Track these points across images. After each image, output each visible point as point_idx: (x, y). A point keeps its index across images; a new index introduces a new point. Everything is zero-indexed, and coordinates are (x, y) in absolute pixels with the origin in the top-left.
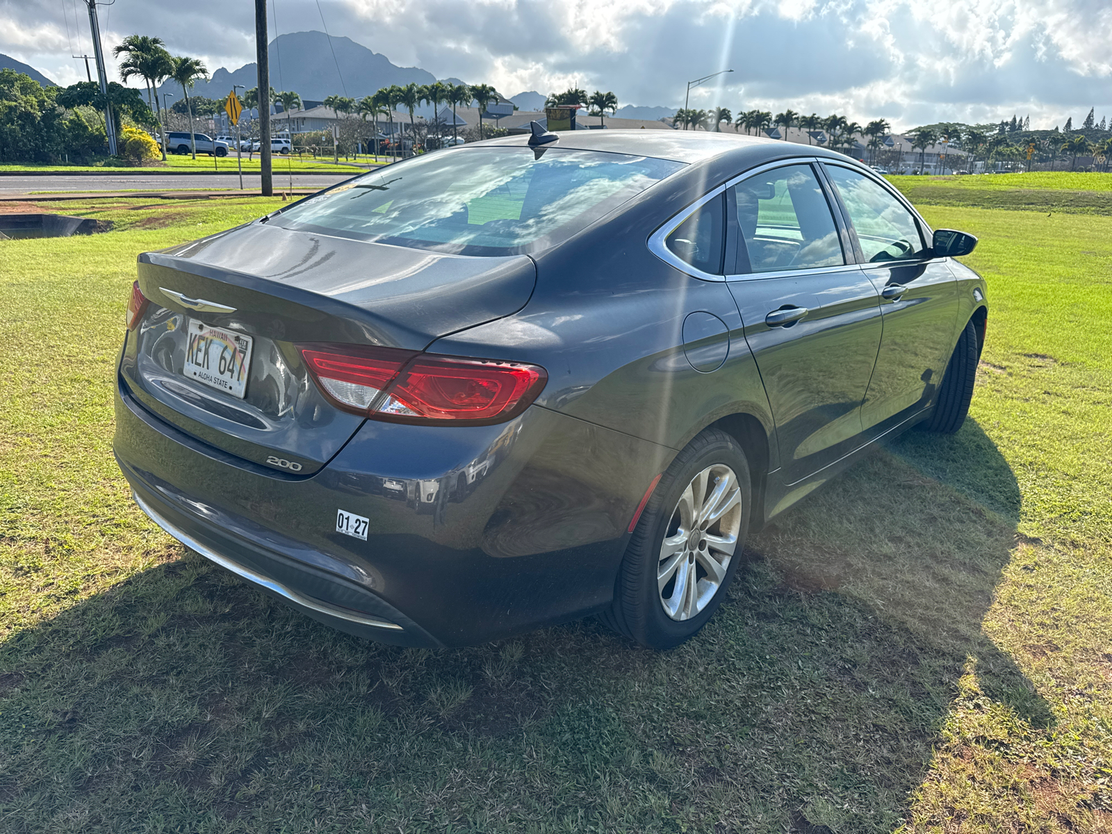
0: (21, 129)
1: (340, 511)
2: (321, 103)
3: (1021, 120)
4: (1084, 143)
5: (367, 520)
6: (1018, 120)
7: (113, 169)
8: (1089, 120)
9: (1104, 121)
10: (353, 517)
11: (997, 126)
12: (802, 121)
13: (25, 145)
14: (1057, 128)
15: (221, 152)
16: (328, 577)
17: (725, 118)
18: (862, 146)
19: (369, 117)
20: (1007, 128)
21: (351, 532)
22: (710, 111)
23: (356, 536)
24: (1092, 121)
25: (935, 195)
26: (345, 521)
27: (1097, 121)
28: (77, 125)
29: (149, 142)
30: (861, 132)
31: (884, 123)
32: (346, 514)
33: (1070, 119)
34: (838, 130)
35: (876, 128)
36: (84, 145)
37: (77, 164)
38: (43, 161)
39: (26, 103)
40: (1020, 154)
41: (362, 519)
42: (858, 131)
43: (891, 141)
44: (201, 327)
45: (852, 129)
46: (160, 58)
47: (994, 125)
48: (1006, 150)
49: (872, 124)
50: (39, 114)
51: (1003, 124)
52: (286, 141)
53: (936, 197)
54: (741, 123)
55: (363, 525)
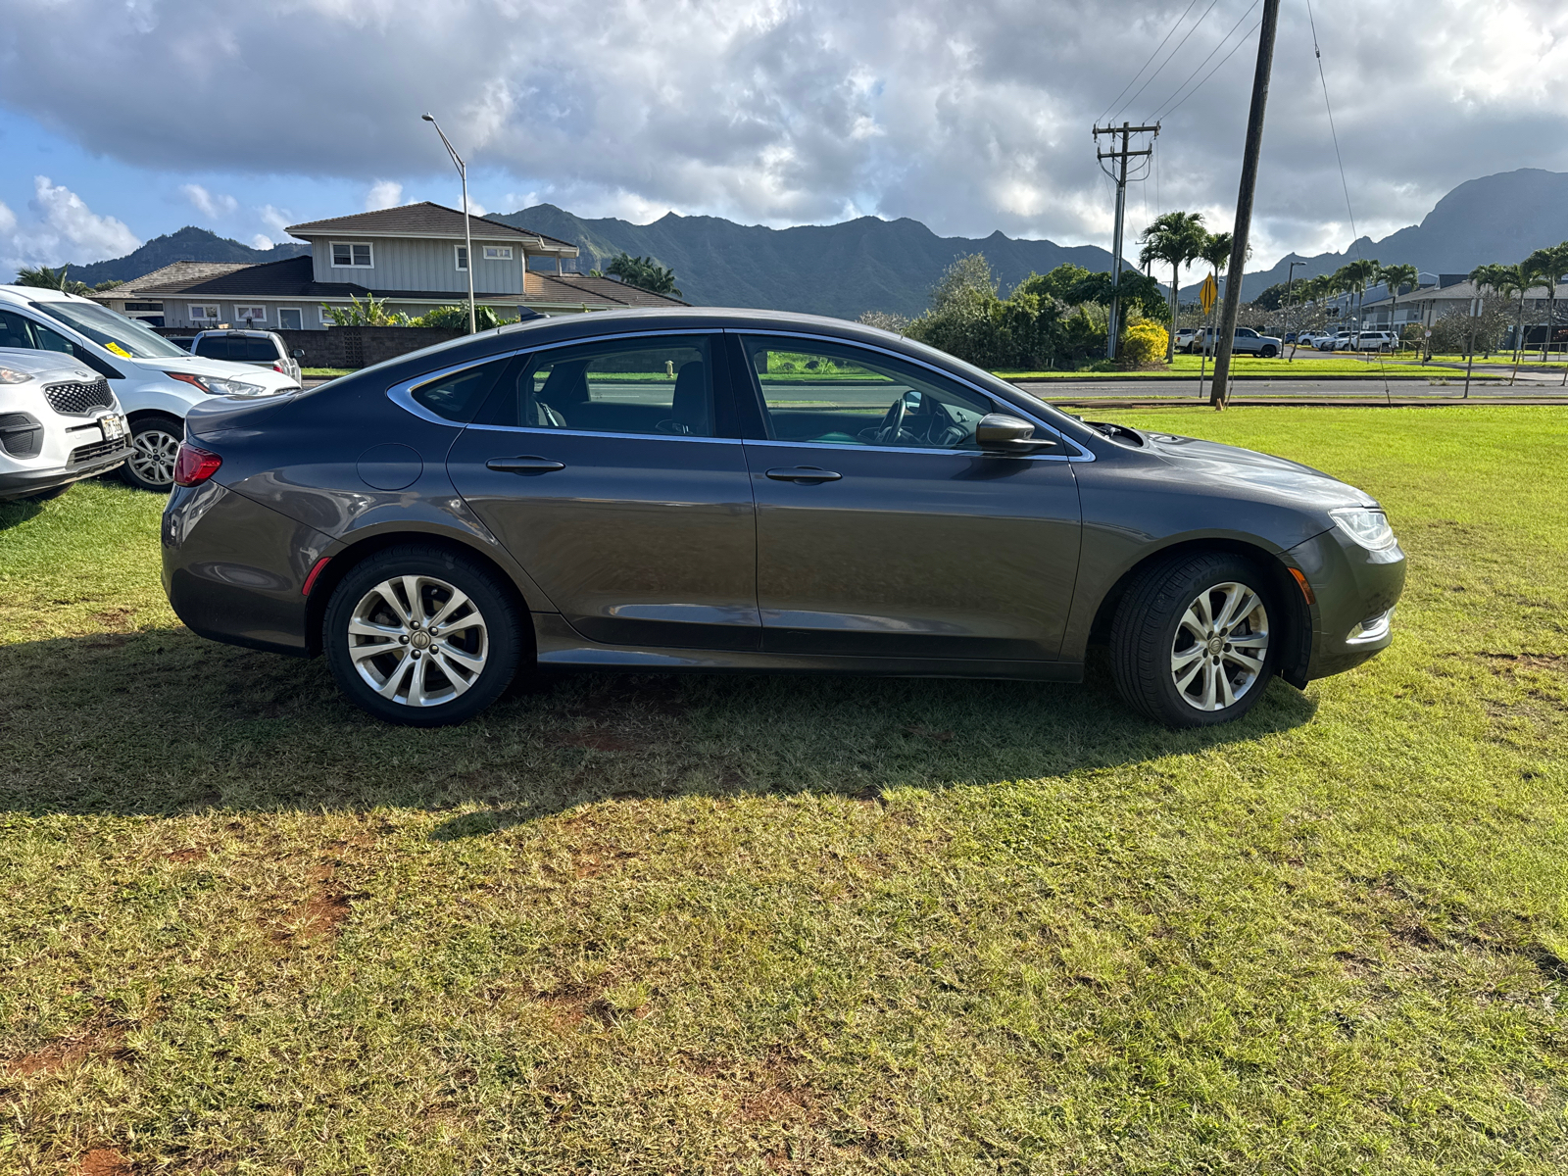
0: (1013, 331)
2: (1465, 277)
7: (1097, 374)
13: (1013, 349)
15: (1270, 351)
19: (1516, 294)
28: (1080, 325)
29: (1149, 341)
36: (1078, 347)
37: (1062, 370)
38: (1026, 366)
39: (1026, 302)
46: (1189, 237)
50: (1037, 313)
52: (1388, 335)
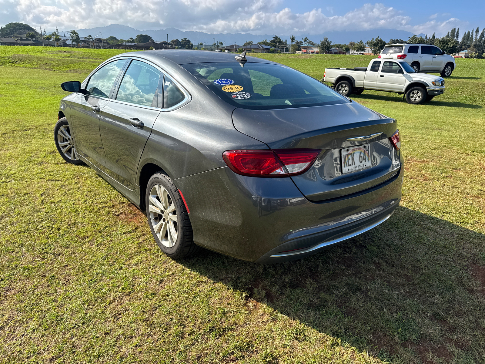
44: (348, 151)
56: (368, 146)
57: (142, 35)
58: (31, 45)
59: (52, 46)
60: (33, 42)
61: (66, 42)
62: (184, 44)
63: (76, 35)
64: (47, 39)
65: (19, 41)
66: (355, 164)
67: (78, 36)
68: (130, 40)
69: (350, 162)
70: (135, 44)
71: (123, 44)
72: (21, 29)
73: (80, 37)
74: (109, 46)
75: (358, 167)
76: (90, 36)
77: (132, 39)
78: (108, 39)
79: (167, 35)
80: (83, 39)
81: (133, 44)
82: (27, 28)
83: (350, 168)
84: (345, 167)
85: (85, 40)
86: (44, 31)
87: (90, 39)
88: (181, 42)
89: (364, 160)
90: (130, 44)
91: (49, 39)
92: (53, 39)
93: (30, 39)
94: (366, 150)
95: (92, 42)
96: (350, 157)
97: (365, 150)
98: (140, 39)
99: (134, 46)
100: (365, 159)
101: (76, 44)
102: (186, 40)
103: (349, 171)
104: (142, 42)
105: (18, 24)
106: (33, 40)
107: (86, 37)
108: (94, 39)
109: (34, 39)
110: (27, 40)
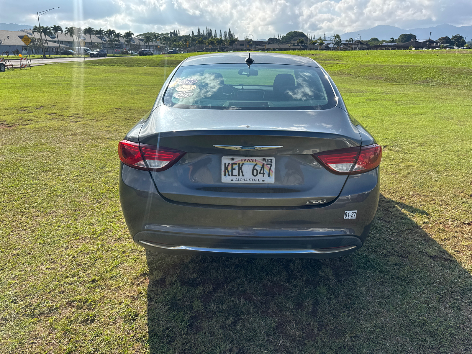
1: (346, 211)
3: (177, 32)
4: (202, 40)
5: (356, 211)
6: (176, 32)
8: (199, 32)
9: (203, 32)
10: (351, 212)
11: (169, 34)
12: (96, 32)
14: (189, 35)
16: (341, 237)
17: (59, 30)
18: (123, 43)
20: (173, 35)
21: (350, 217)
22: (51, 27)
23: (352, 218)
24: (200, 32)
25: (170, 63)
26: (348, 214)
27: (201, 32)
30: (122, 37)
31: (131, 33)
32: (348, 212)
33: (193, 31)
34: (113, 36)
35: (128, 35)
40: (182, 45)
41: (354, 211)
42: (121, 36)
43: (133, 40)
44: (233, 159)
45: (118, 35)
47: (168, 33)
48: (177, 43)
49: (126, 33)
51: (171, 33)
53: (170, 64)
54: (68, 33)
55: (354, 213)
56: (271, 160)
57: (406, 35)
58: (299, 49)
59: (316, 50)
60: (302, 47)
61: (329, 46)
62: (454, 41)
63: (339, 39)
64: (313, 44)
65: (292, 47)
66: (243, 176)
67: (340, 40)
68: (390, 41)
69: (236, 172)
70: (395, 44)
71: (383, 45)
72: (297, 36)
73: (342, 40)
74: (367, 47)
75: (248, 180)
76: (351, 39)
77: (393, 39)
78: (369, 41)
79: (431, 32)
80: (344, 42)
81: (392, 44)
82: (302, 35)
83: (234, 178)
84: (225, 175)
85: (346, 43)
86: (314, 37)
87: (351, 41)
88: (451, 39)
89: (260, 173)
90: (390, 44)
91: (314, 43)
92: (317, 43)
93: (300, 44)
94: (266, 164)
95: (352, 44)
96: (236, 167)
97: (264, 164)
98: (403, 39)
99: (394, 46)
100: (263, 174)
101: (337, 47)
102: (458, 37)
103: (232, 182)
104: (405, 42)
105: (296, 33)
106: (302, 46)
107: (347, 40)
108: (354, 42)
109: (303, 44)
110: (298, 45)
